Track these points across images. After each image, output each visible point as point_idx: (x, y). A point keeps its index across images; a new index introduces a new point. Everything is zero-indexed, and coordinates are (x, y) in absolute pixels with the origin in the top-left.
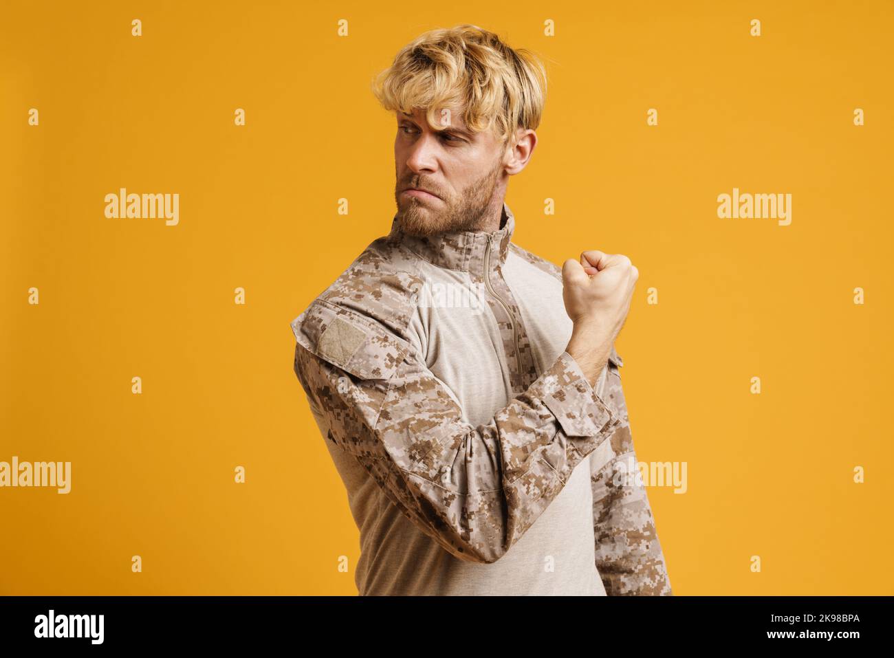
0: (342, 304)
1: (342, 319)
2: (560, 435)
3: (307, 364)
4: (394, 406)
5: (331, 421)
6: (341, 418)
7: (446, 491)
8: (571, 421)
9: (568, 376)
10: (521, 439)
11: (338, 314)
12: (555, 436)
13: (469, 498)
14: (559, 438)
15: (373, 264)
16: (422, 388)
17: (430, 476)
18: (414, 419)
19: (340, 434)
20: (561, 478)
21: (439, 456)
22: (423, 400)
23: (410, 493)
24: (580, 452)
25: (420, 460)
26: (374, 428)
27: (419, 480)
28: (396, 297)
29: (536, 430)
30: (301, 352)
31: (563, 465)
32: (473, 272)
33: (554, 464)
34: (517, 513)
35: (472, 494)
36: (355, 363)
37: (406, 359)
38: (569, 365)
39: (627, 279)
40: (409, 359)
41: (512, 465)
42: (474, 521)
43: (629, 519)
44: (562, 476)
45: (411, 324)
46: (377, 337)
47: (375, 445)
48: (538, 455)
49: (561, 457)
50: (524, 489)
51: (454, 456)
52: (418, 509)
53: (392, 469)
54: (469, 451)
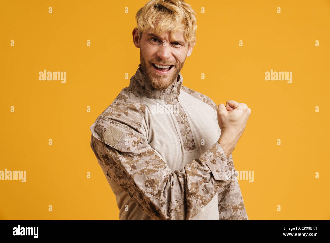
0: (112, 119)
1: (113, 126)
2: (212, 179)
3: (97, 145)
4: (137, 163)
5: (109, 169)
6: (114, 168)
7: (161, 201)
8: (217, 173)
9: (218, 153)
10: (196, 179)
11: (111, 123)
12: (210, 179)
13: (171, 204)
14: (212, 180)
15: (123, 100)
16: (148, 154)
17: (154, 194)
18: (146, 169)
19: (113, 174)
20: (211, 196)
21: (158, 186)
22: (149, 160)
23: (145, 201)
24: (220, 186)
25: (150, 187)
26: (130, 174)
27: (149, 196)
28: (135, 114)
29: (202, 176)
30: (94, 139)
31: (212, 192)
32: (166, 100)
33: (209, 191)
34: (192, 211)
35: (172, 202)
36: (119, 145)
37: (141, 142)
38: (219, 149)
39: (246, 114)
40: (142, 142)
41: (191, 191)
42: (173, 213)
43: (233, 201)
44: (212, 196)
45: (142, 125)
46: (128, 133)
47: (129, 180)
48: (202, 187)
49: (212, 188)
50: (195, 201)
51: (165, 185)
52: (148, 207)
53: (137, 191)
54: (172, 183)
